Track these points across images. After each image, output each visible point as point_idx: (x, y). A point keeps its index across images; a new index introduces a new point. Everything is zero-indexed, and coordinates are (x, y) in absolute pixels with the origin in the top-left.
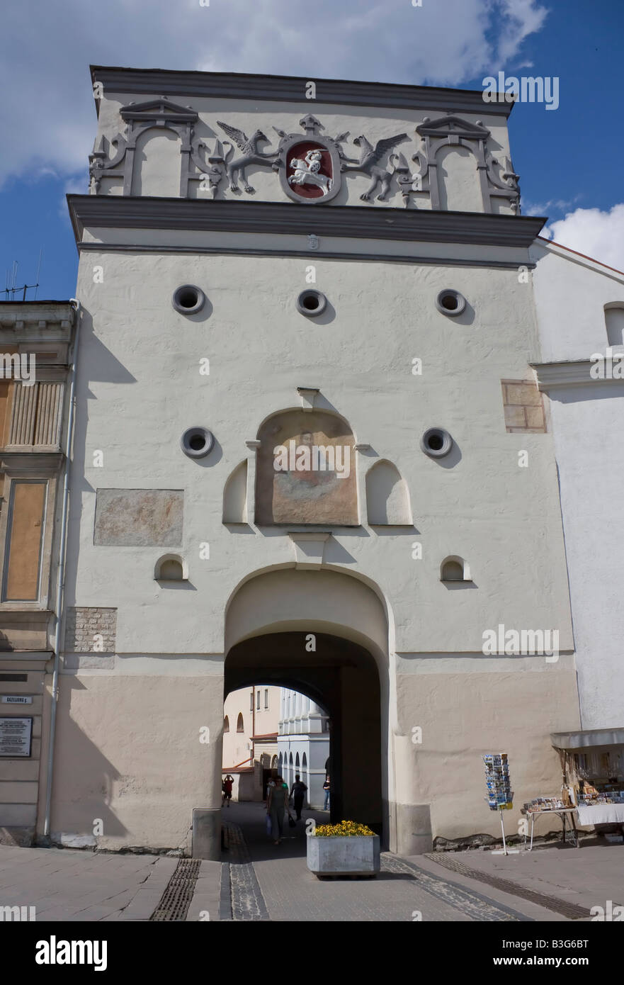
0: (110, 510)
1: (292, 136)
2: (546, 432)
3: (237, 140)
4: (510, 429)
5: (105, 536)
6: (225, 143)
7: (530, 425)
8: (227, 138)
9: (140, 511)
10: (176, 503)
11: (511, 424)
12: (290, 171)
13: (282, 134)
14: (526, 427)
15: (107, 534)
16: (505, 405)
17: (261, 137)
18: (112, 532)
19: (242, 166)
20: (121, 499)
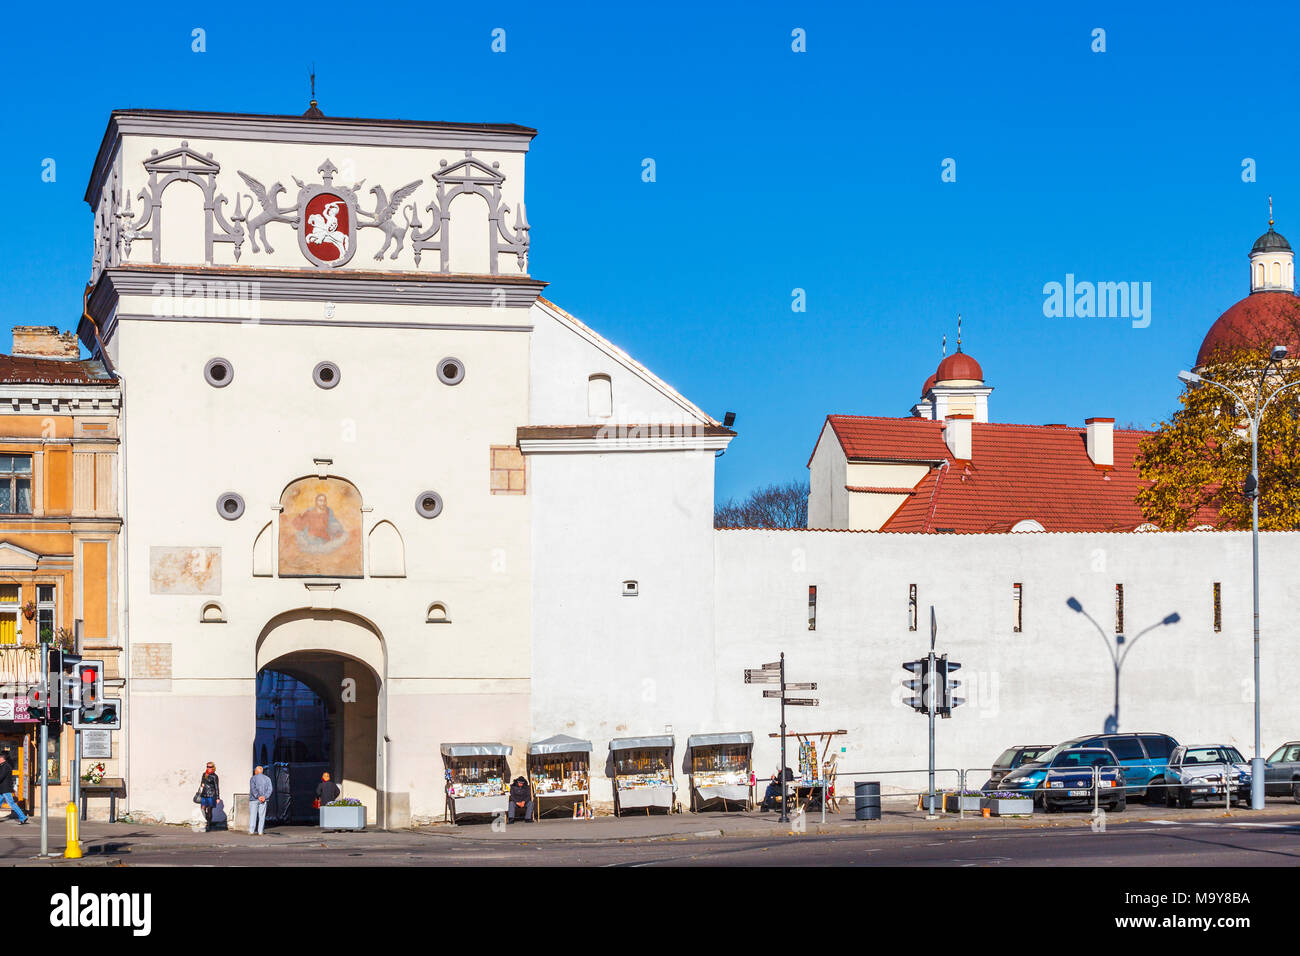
0: (162, 564)
1: (310, 187)
2: (525, 493)
3: (257, 192)
4: (494, 491)
5: (159, 587)
6: (246, 196)
7: (512, 487)
8: (246, 189)
9: (186, 566)
10: (215, 559)
11: (495, 487)
12: (309, 229)
13: (300, 184)
14: (509, 490)
15: (162, 583)
16: (492, 470)
17: (280, 188)
18: (165, 583)
19: (260, 224)
20: (170, 556)
